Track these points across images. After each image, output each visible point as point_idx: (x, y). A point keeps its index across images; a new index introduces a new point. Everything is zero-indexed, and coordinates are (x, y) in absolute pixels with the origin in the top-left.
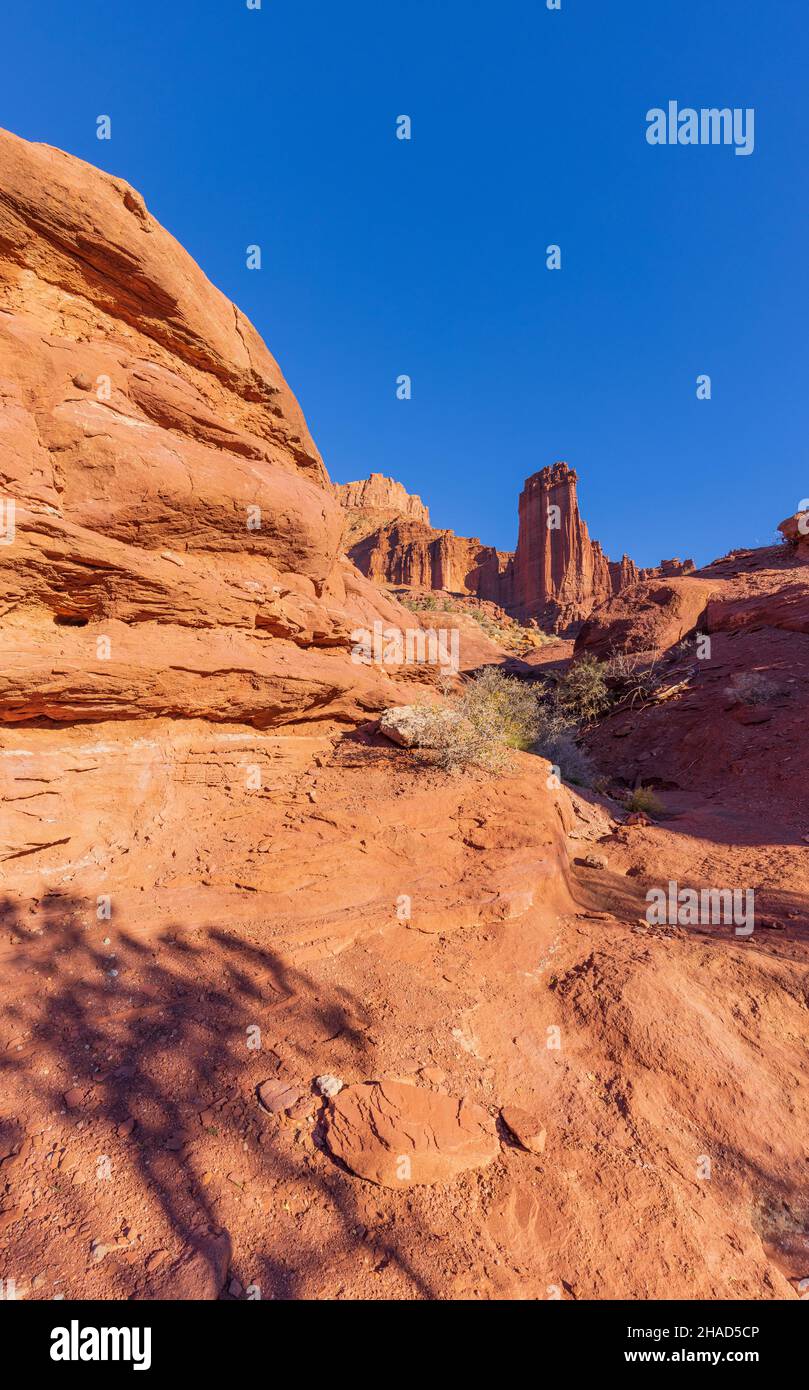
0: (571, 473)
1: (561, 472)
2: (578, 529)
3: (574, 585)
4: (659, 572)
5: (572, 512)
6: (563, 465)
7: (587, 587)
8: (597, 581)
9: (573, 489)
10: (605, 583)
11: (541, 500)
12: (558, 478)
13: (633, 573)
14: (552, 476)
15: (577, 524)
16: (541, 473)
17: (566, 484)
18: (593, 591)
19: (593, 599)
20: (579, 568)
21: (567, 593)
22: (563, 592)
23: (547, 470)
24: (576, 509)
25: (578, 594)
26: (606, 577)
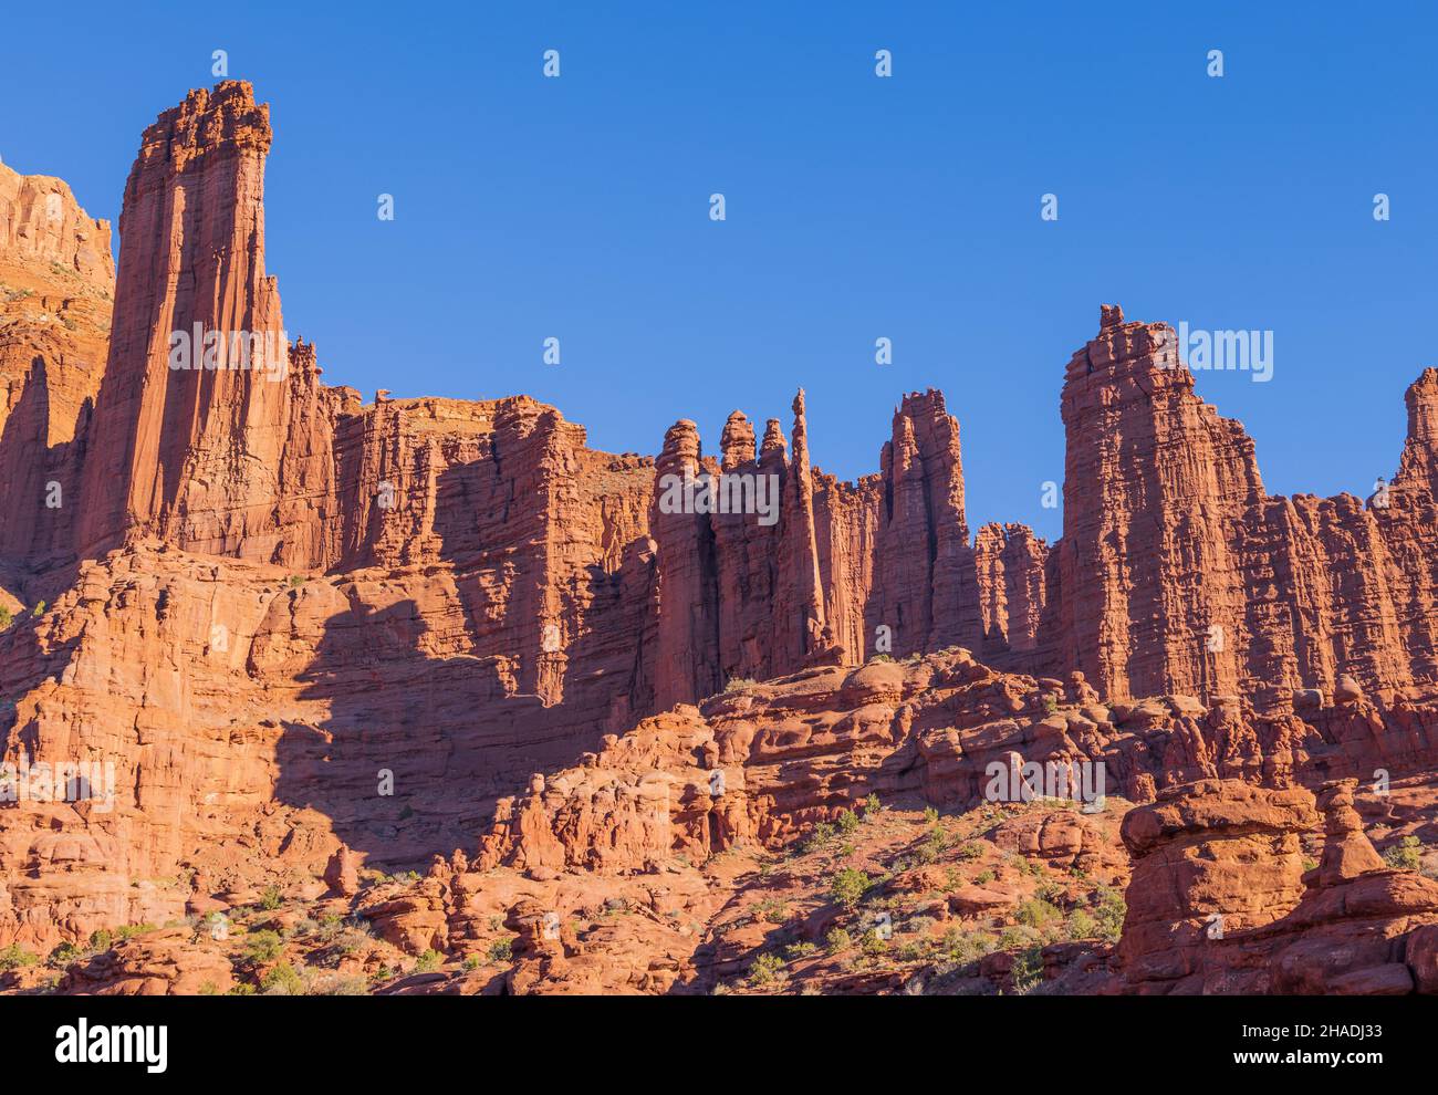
0: (254, 119)
1: (228, 111)
2: (250, 302)
3: (217, 491)
4: (482, 448)
5: (239, 241)
6: (237, 91)
7: (259, 497)
8: (292, 479)
9: (253, 171)
10: (315, 483)
11: (162, 195)
12: (216, 135)
13: (396, 451)
14: (202, 122)
15: (249, 285)
16: (176, 113)
17: (230, 153)
18: (275, 512)
19: (275, 539)
20: (238, 432)
21: (195, 518)
22: (184, 512)
23: (191, 102)
24: (253, 236)
25: (229, 520)
26: (323, 466)
